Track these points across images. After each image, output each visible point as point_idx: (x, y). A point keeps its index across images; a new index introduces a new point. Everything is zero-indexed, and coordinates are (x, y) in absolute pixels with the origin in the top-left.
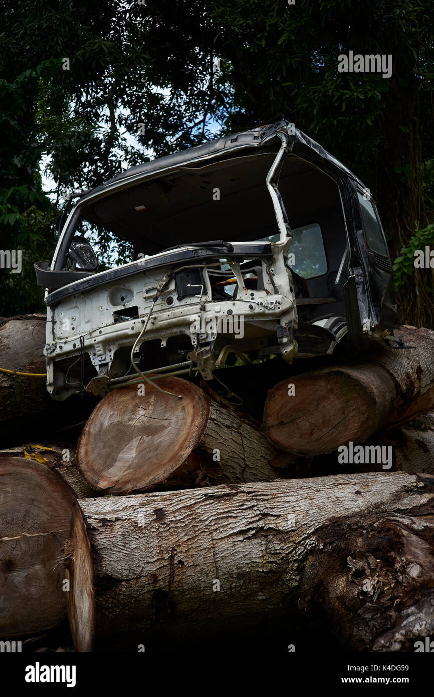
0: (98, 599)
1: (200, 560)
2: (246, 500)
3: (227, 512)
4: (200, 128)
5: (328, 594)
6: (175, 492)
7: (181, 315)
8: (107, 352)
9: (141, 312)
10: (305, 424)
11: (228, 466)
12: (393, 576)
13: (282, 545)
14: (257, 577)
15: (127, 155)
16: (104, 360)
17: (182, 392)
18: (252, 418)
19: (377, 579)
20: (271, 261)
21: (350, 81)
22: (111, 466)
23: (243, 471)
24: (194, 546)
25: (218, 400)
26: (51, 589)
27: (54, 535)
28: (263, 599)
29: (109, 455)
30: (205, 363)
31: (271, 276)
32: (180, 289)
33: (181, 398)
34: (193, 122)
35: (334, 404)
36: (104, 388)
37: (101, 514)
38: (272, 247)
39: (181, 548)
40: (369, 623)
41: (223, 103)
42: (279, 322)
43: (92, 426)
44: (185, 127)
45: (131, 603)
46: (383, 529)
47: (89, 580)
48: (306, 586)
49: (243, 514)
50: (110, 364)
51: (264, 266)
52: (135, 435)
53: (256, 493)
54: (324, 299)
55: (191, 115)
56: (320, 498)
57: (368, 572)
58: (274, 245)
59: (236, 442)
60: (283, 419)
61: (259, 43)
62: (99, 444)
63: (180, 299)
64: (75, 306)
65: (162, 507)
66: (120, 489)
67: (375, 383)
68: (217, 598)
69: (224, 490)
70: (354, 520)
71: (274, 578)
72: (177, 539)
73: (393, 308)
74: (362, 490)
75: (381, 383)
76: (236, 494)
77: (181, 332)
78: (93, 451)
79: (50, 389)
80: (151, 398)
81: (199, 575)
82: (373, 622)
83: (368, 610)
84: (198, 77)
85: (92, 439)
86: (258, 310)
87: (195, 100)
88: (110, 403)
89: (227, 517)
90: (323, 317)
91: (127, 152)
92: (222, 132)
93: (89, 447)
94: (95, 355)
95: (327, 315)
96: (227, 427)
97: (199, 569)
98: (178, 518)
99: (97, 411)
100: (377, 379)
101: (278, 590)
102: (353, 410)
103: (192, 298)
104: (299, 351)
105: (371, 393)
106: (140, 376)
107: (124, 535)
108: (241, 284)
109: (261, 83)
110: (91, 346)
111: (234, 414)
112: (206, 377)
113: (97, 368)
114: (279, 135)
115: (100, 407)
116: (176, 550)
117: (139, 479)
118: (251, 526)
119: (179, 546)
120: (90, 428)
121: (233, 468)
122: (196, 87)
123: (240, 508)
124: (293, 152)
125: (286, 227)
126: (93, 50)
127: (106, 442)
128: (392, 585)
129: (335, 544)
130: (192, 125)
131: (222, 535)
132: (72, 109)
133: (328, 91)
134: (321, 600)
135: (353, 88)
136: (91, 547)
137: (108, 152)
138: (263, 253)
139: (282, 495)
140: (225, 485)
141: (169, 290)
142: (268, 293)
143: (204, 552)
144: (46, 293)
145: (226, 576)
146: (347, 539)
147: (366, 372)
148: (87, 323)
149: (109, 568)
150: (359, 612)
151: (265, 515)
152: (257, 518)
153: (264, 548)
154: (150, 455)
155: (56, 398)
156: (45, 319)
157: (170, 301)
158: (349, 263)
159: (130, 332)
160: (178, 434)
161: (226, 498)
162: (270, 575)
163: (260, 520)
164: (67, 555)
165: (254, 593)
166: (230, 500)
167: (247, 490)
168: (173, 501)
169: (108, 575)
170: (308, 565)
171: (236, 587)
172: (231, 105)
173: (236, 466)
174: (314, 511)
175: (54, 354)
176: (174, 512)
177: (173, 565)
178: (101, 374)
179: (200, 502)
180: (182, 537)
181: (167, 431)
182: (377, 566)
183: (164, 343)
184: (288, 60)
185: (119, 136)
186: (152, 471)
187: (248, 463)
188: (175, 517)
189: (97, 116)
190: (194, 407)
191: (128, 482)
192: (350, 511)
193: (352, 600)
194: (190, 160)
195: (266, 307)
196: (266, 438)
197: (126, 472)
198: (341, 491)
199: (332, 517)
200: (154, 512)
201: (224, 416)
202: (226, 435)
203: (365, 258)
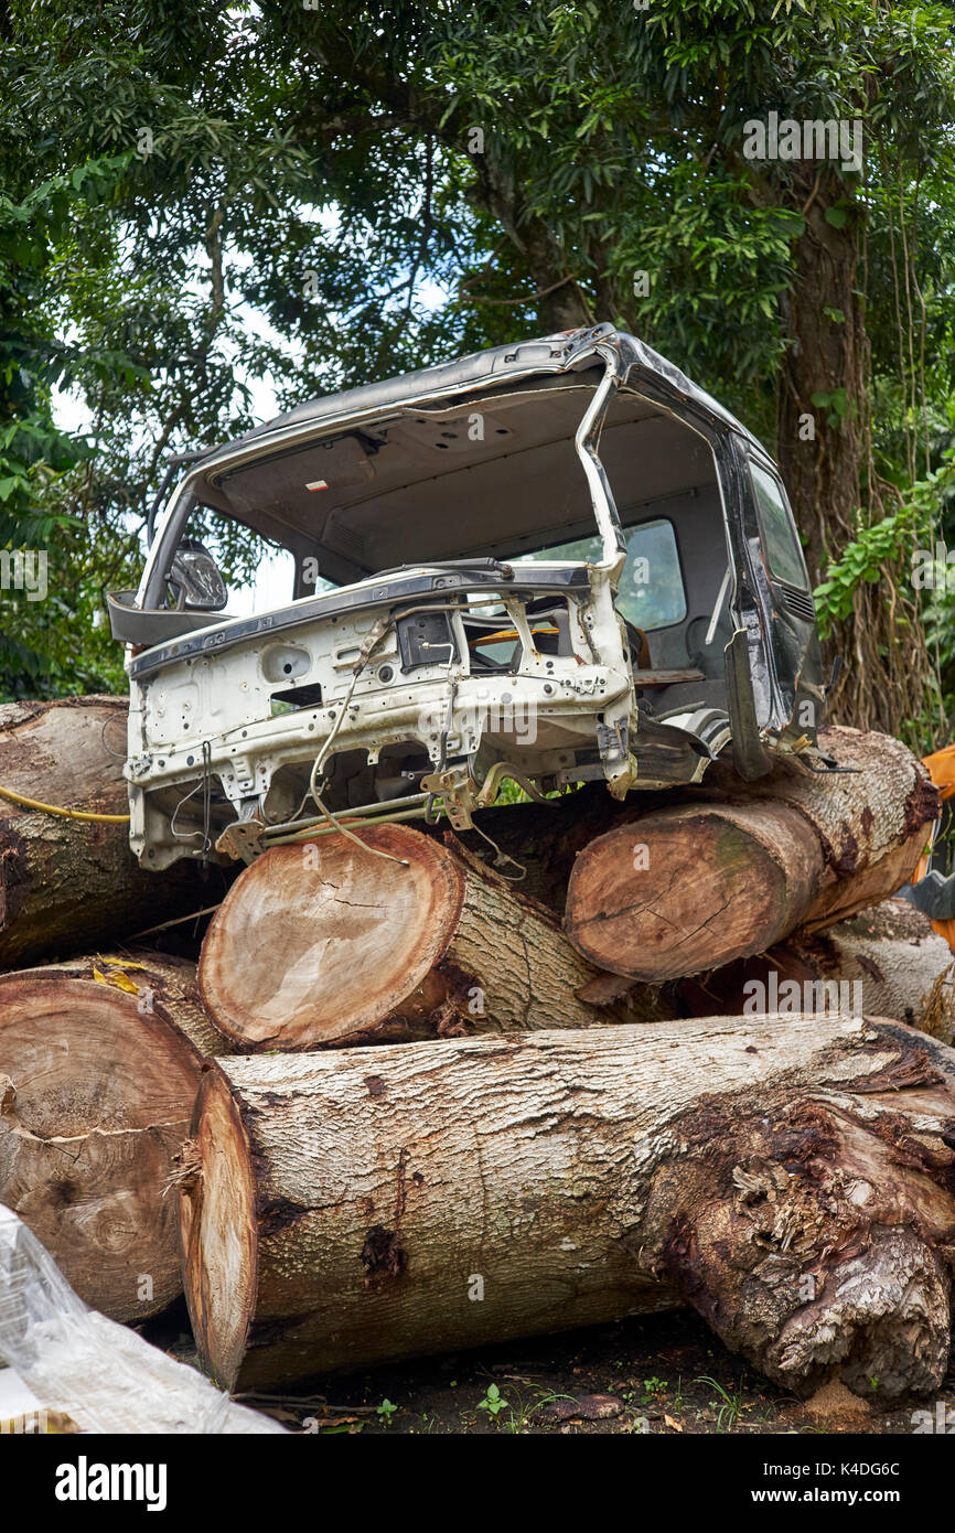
0: (264, 1243)
1: (454, 1174)
2: (539, 1062)
3: (504, 1084)
4: (402, 299)
5: (697, 1239)
6: (400, 1046)
7: (410, 702)
8: (258, 773)
9: (326, 695)
10: (647, 919)
11: (497, 998)
12: (820, 1203)
13: (608, 1146)
14: (561, 1206)
15: (244, 353)
16: (252, 789)
17: (409, 854)
18: (542, 907)
19: (790, 1208)
20: (586, 597)
21: (726, 219)
22: (268, 997)
23: (527, 1009)
24: (442, 1146)
25: (480, 871)
26: (149, 1239)
27: (156, 1133)
28: (572, 1251)
29: (263, 977)
30: (457, 797)
31: (586, 628)
32: (408, 651)
33: (407, 866)
34: (386, 285)
35: (704, 880)
36: (251, 845)
37: (265, 1084)
38: (590, 572)
39: (418, 1149)
40: (775, 1292)
41: (450, 245)
42: (601, 718)
43: (229, 919)
44: (370, 294)
45: (325, 1252)
46: (800, 1118)
47: (244, 1210)
48: (654, 1224)
49: (533, 1088)
50: (263, 798)
51: (573, 608)
52: (315, 936)
53: (556, 1050)
54: (681, 672)
55: (382, 271)
56: (680, 1059)
57: (772, 1196)
58: (593, 568)
59: (514, 953)
60: (605, 908)
61: (535, 129)
62: (243, 956)
63: (406, 670)
64: (189, 680)
65: (378, 1072)
66: (289, 1041)
67: (784, 840)
68: (485, 1247)
69: (494, 1042)
70: (745, 1099)
71: (592, 1209)
72: (410, 1133)
73: (817, 693)
74: (758, 1046)
75: (795, 839)
76: (520, 1049)
77: (407, 735)
78: (232, 969)
79: (137, 847)
80: (347, 865)
81: (452, 1202)
82: (782, 1289)
83: (772, 1267)
84: (399, 189)
85: (229, 945)
86: (561, 694)
87: (392, 237)
88: (263, 875)
89: (503, 1094)
90: (683, 708)
91: (245, 348)
92: (449, 307)
93: (224, 961)
94: (231, 778)
95: (689, 706)
96: (498, 922)
97: (451, 1189)
98: (411, 1094)
99: (238, 890)
100: (786, 831)
101: (601, 1232)
102: (742, 891)
103: (430, 670)
104: (640, 776)
105: (776, 858)
106: (327, 821)
107: (311, 1123)
108: (528, 644)
109: (538, 214)
110: (226, 762)
111: (509, 897)
112: (458, 825)
113: (237, 805)
114: (602, 351)
115: (243, 883)
116: (409, 1154)
117: (327, 1022)
118: (549, 1110)
119: (415, 1145)
120: (224, 924)
121: (507, 1002)
122: (396, 211)
123: (528, 1075)
124: (629, 384)
125: (616, 534)
126: (186, 136)
127: (258, 950)
128: (819, 1220)
129: (709, 1145)
130: (384, 290)
131: (495, 1127)
132: (129, 252)
133: (680, 236)
134: (683, 1251)
135: (733, 233)
136: (251, 1145)
137: (205, 346)
138: (572, 583)
139: (606, 1053)
140: (495, 1034)
141: (385, 652)
142: (580, 661)
143: (461, 1157)
144: (128, 654)
145: (502, 1204)
146: (732, 1135)
147: (764, 819)
148: (215, 715)
149: (285, 1184)
150: (755, 1271)
151: (576, 1090)
152: (560, 1096)
153: (574, 1151)
154: (349, 975)
155: (148, 865)
156: (126, 706)
157: (386, 675)
158: (733, 603)
159: (306, 735)
160: (403, 933)
161: (500, 1057)
162: (584, 1202)
163: (566, 1098)
164: (190, 1167)
165: (555, 1239)
166: (507, 1061)
167: (539, 1043)
168: (399, 1063)
169: (282, 1197)
170: (657, 1184)
171: (519, 1226)
172: (467, 250)
173: (512, 999)
174: (667, 1083)
175: (147, 777)
176: (402, 1082)
177: (402, 1182)
178: (246, 816)
179: (451, 1064)
180: (420, 1130)
181: (380, 928)
182: (789, 1185)
183: (373, 758)
184: (597, 169)
185: (228, 312)
186: (353, 1005)
187: (535, 994)
188: (404, 1091)
189: (181, 267)
190: (433, 882)
191: (306, 1027)
192: (737, 1084)
193: (742, 1250)
194: (422, 394)
195: (577, 690)
196: (569, 945)
197: (301, 1009)
198: (719, 1046)
199: (704, 1095)
200: (365, 1081)
201: (492, 902)
202: (495, 938)
203: (765, 592)
